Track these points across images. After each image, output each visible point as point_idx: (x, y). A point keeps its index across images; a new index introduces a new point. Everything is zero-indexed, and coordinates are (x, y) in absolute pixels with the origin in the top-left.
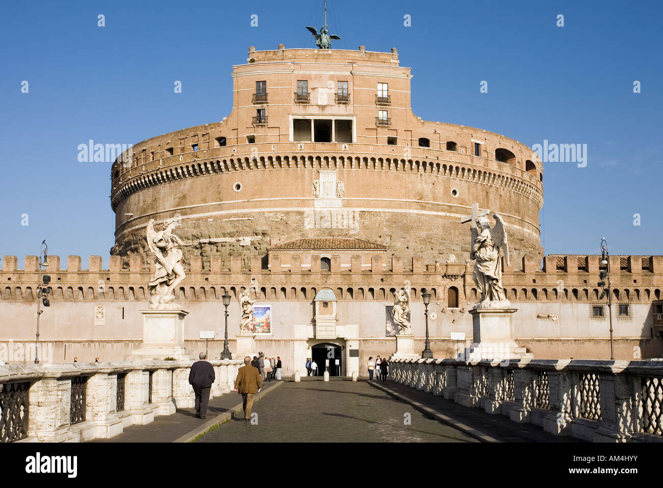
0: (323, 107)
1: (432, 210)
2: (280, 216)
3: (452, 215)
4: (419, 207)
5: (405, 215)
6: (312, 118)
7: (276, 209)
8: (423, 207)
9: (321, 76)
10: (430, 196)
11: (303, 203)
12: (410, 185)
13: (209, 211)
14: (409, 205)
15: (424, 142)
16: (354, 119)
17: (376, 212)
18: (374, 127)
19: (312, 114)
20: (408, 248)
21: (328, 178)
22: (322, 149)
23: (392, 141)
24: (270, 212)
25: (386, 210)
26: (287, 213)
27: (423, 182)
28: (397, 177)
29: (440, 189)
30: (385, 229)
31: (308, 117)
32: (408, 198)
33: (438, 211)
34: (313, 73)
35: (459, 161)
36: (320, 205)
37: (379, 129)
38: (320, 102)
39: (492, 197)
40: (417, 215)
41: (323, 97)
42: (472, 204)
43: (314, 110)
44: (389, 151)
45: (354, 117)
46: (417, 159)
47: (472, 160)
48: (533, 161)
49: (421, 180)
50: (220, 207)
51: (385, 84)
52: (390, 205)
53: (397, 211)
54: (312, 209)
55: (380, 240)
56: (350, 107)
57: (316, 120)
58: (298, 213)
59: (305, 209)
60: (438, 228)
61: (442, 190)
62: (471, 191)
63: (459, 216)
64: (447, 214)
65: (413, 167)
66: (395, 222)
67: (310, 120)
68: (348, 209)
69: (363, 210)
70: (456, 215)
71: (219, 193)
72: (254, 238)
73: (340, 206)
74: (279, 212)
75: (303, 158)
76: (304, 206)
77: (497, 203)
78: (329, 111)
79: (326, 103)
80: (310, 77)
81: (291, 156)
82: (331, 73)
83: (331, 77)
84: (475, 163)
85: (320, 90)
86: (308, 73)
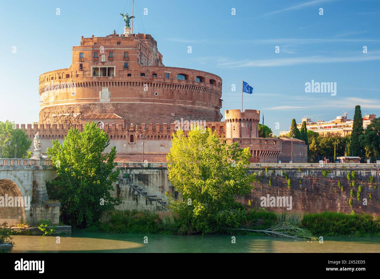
0: (103, 63)
1: (146, 101)
3: (155, 103)
4: (140, 101)
5: (134, 104)
8: (142, 101)
10: (145, 96)
12: (137, 92)
13: (64, 103)
14: (136, 100)
15: (143, 74)
16: (115, 67)
17: (122, 103)
18: (122, 69)
19: (100, 66)
20: (135, 117)
21: (105, 90)
22: (103, 79)
23: (129, 75)
25: (127, 102)
26: (90, 104)
28: (131, 89)
30: (126, 110)
31: (98, 67)
32: (136, 97)
33: (148, 102)
35: (158, 81)
36: (102, 101)
37: (125, 71)
38: (102, 61)
39: (175, 94)
40: (139, 104)
41: (103, 58)
42: (165, 98)
43: (100, 64)
44: (128, 79)
45: (115, 66)
46: (139, 82)
47: (164, 80)
48: (203, 76)
49: (141, 90)
50: (68, 102)
51: (128, 52)
52: (128, 100)
53: (131, 102)
54: (99, 102)
55: (124, 114)
56: (114, 62)
57: (100, 68)
58: (94, 104)
59: (96, 103)
60: (148, 109)
61: (150, 93)
62: (164, 93)
63: (158, 103)
64: (152, 103)
65: (138, 85)
66: (130, 107)
67: (98, 68)
68: (112, 102)
69: (118, 102)
70: (156, 103)
71: (68, 96)
72: (78, 114)
73: (109, 101)
74: (87, 104)
75: (95, 83)
76: (96, 101)
77: (178, 97)
78: (105, 64)
79: (105, 61)
80: (99, 51)
81: (91, 82)
82: (107, 49)
83: (107, 51)
84: (166, 81)
85: (102, 56)
86: (98, 49)
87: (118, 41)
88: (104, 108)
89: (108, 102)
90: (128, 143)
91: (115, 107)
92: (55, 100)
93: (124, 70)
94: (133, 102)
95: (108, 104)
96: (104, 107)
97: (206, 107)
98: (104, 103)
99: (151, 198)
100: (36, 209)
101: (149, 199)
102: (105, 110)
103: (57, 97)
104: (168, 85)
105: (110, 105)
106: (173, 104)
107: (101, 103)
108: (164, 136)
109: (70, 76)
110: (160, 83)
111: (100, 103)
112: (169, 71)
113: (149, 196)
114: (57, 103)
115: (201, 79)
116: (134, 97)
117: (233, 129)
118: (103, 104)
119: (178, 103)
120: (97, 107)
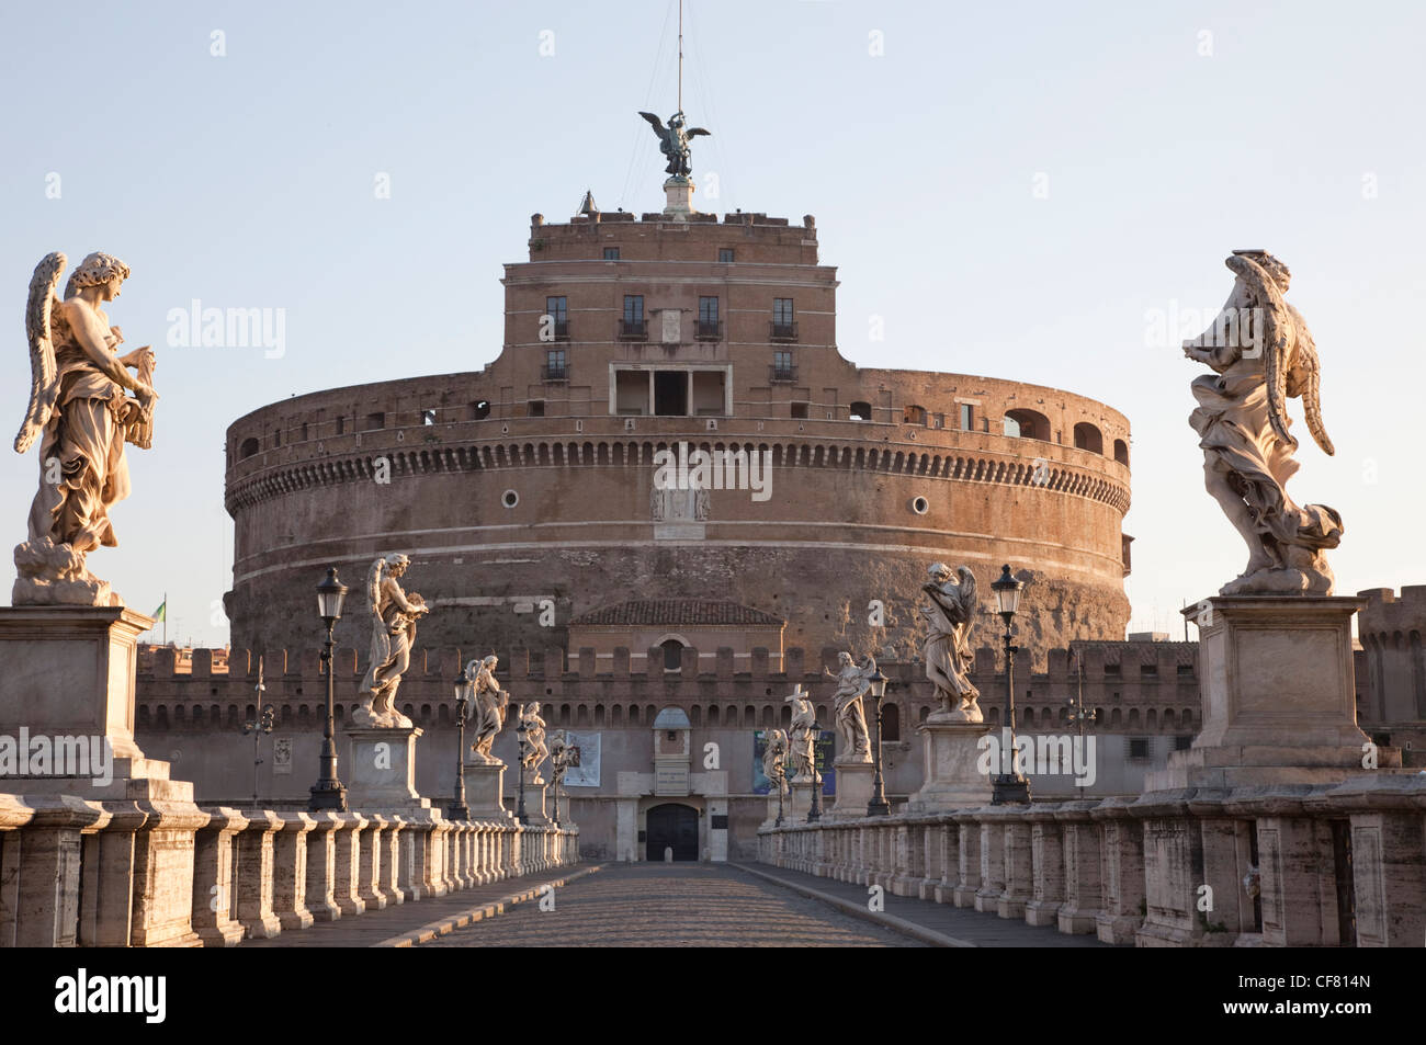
0: (671, 349)
1: (873, 541)
2: (589, 557)
3: (915, 549)
4: (849, 536)
5: (821, 553)
6: (651, 369)
7: (582, 544)
8: (858, 537)
9: (668, 287)
10: (872, 514)
11: (633, 532)
12: (833, 495)
13: (454, 544)
14: (832, 533)
15: (861, 410)
16: (729, 370)
17: (769, 549)
18: (764, 383)
19: (651, 360)
20: (827, 617)
22: (671, 429)
23: (799, 411)
24: (572, 549)
25: (788, 544)
26: (603, 551)
27: (861, 486)
28: (809, 480)
29: (891, 500)
30: (785, 582)
31: (644, 368)
32: (830, 519)
33: (885, 543)
34: (654, 280)
35: (930, 442)
36: (664, 536)
37: (776, 389)
38: (666, 339)
39: (997, 507)
40: (847, 551)
41: (672, 325)
42: (959, 524)
43: (654, 352)
44: (794, 430)
45: (730, 367)
46: (846, 445)
47: (956, 440)
48: (1094, 422)
49: (854, 484)
50: (477, 537)
51: (791, 300)
52: (796, 535)
53: (807, 544)
54: (649, 543)
55: (774, 602)
56: (722, 347)
57: (658, 374)
58: (624, 551)
59: (637, 544)
61: (894, 503)
62: (954, 501)
63: (928, 551)
64: (905, 548)
65: (839, 459)
66: (803, 568)
67: (647, 372)
68: (716, 543)
69: (745, 544)
70: (920, 550)
71: (475, 508)
73: (703, 537)
74: (587, 548)
75: (633, 446)
76: (635, 538)
77: (1010, 520)
78: (682, 354)
79: (676, 341)
80: (647, 289)
81: (610, 442)
82: (688, 281)
83: (688, 289)
84: (961, 446)
85: (667, 315)
86: (644, 280)
88: (675, 571)
89: (695, 544)
91: (733, 568)
92: (393, 528)
93: (774, 384)
94: (817, 545)
95: (697, 551)
96: (678, 567)
98: (675, 544)
102: (679, 579)
104: (971, 461)
105: (705, 556)
106: (988, 557)
107: (663, 544)
110: (937, 452)
111: (657, 544)
112: (974, 396)
114: (406, 546)
116: (821, 519)
118: (668, 551)
119: (1008, 553)
120: (640, 564)
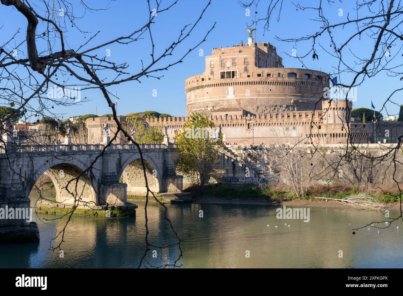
0: (228, 68)
1: (262, 96)
2: (217, 101)
4: (257, 96)
5: (253, 99)
6: (226, 71)
7: (216, 99)
8: (259, 96)
9: (228, 58)
10: (262, 92)
11: (224, 97)
12: (255, 89)
13: (201, 100)
14: (254, 96)
15: (259, 75)
16: (237, 70)
17: (244, 98)
18: (243, 72)
19: (226, 70)
20: (254, 109)
21: (231, 89)
22: (228, 80)
23: (249, 76)
26: (219, 100)
27: (260, 87)
28: (251, 87)
29: (265, 90)
31: (224, 71)
33: (264, 96)
34: (226, 57)
35: (272, 80)
36: (228, 97)
37: (245, 73)
38: (228, 66)
39: (286, 89)
40: (257, 98)
41: (228, 64)
42: (278, 93)
43: (226, 69)
44: (247, 80)
46: (256, 81)
47: (277, 79)
48: (310, 73)
50: (203, 99)
51: (247, 58)
53: (250, 98)
54: (226, 99)
55: (245, 107)
56: (236, 67)
57: (226, 72)
58: (222, 100)
59: (224, 99)
60: (264, 102)
61: (266, 90)
62: (277, 89)
63: (272, 97)
64: (268, 97)
65: (256, 83)
66: (250, 101)
68: (236, 98)
69: (241, 98)
70: (271, 97)
71: (203, 95)
72: (211, 108)
73: (234, 97)
75: (223, 84)
77: (289, 91)
78: (230, 68)
79: (229, 66)
80: (225, 58)
81: (220, 83)
82: (231, 57)
83: (231, 58)
84: (278, 80)
85: (228, 62)
86: (224, 57)
87: (240, 50)
88: (230, 103)
90: (247, 130)
91: (239, 102)
92: (195, 98)
94: (252, 98)
95: (233, 99)
97: (313, 99)
98: (230, 99)
99: (258, 172)
100: (166, 180)
101: (257, 173)
102: (231, 104)
103: (196, 96)
104: (280, 82)
106: (285, 98)
107: (228, 99)
108: (274, 123)
109: (205, 80)
110: (273, 81)
112: (281, 71)
113: (257, 171)
114: (196, 101)
115: (309, 75)
116: (253, 93)
117: (328, 116)
119: (289, 97)
120: (225, 102)
